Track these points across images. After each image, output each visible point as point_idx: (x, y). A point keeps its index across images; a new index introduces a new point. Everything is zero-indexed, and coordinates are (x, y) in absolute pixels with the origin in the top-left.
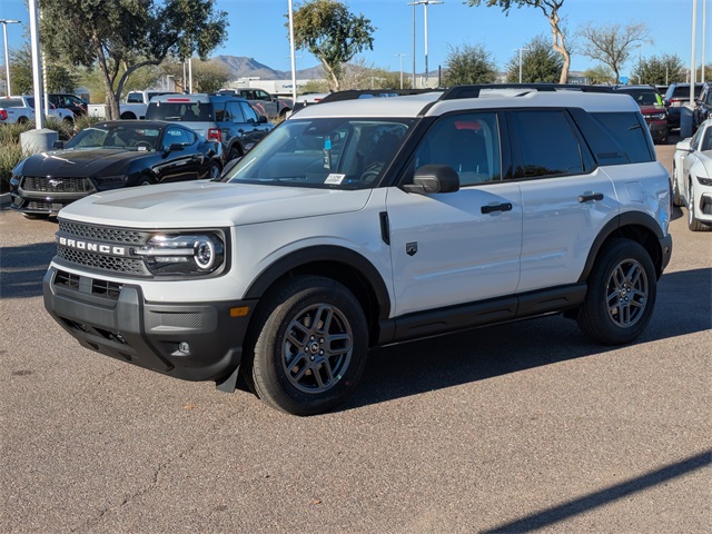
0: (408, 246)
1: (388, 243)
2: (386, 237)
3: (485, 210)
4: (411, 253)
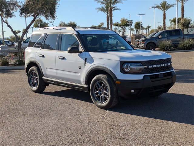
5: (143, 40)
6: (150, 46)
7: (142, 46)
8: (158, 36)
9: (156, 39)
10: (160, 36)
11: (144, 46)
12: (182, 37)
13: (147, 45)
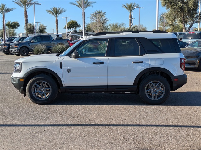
0: (68, 70)
1: (62, 69)
2: (61, 67)
3: (94, 63)
4: (69, 72)
5: (16, 44)
6: (23, 50)
7: (15, 50)
8: (30, 41)
9: (29, 44)
10: (32, 41)
11: (17, 50)
12: (52, 43)
13: (20, 49)
